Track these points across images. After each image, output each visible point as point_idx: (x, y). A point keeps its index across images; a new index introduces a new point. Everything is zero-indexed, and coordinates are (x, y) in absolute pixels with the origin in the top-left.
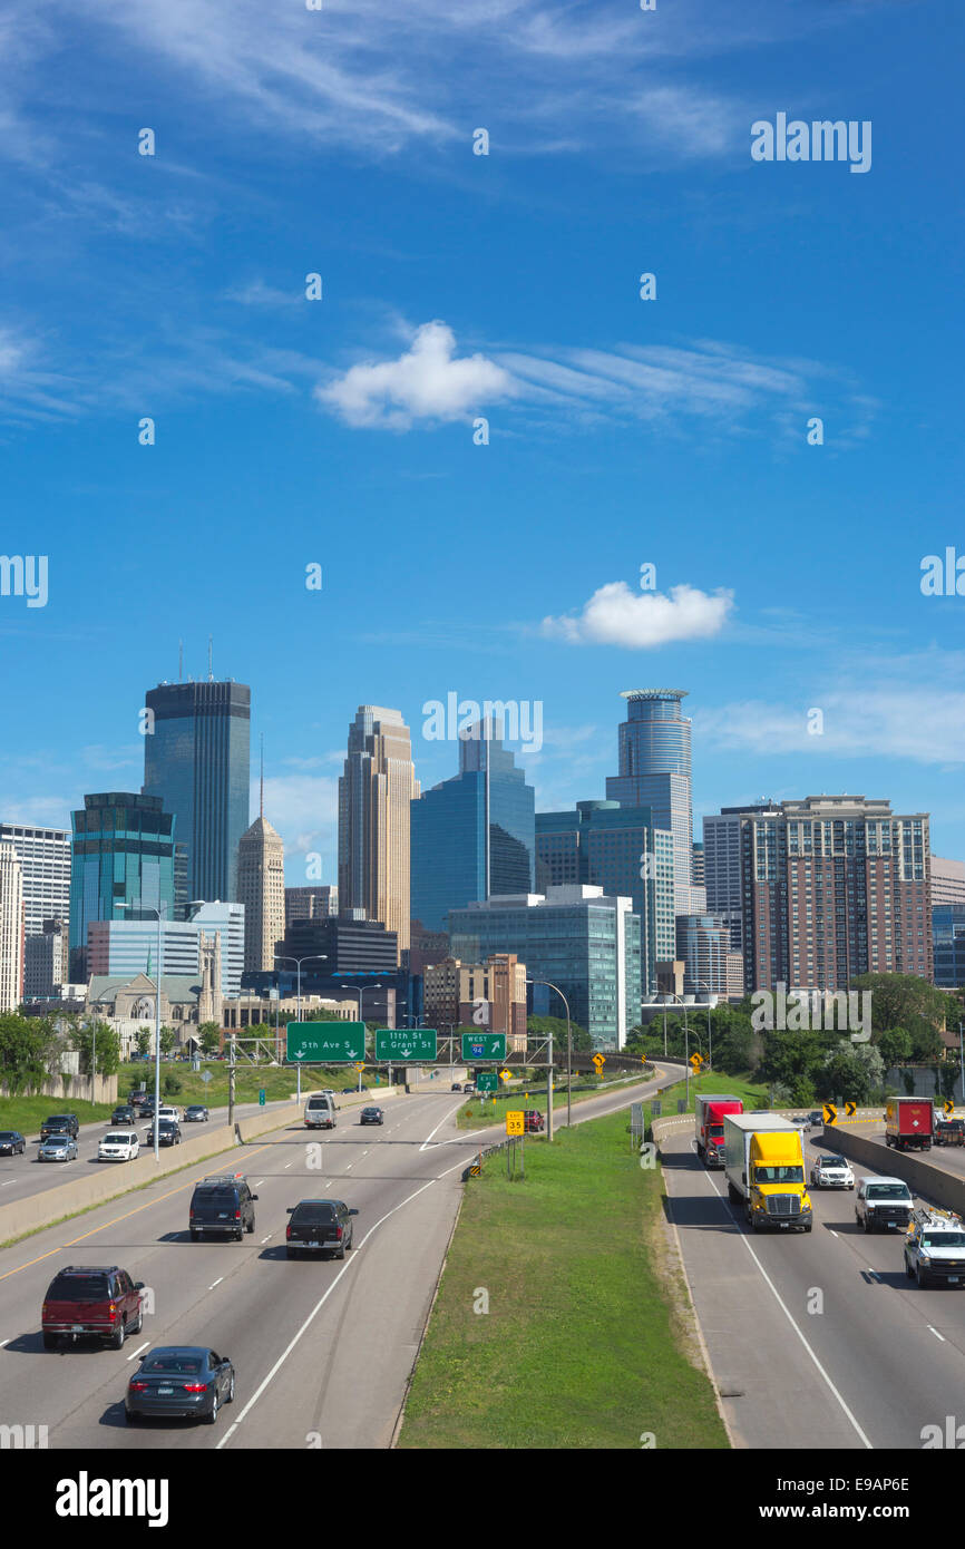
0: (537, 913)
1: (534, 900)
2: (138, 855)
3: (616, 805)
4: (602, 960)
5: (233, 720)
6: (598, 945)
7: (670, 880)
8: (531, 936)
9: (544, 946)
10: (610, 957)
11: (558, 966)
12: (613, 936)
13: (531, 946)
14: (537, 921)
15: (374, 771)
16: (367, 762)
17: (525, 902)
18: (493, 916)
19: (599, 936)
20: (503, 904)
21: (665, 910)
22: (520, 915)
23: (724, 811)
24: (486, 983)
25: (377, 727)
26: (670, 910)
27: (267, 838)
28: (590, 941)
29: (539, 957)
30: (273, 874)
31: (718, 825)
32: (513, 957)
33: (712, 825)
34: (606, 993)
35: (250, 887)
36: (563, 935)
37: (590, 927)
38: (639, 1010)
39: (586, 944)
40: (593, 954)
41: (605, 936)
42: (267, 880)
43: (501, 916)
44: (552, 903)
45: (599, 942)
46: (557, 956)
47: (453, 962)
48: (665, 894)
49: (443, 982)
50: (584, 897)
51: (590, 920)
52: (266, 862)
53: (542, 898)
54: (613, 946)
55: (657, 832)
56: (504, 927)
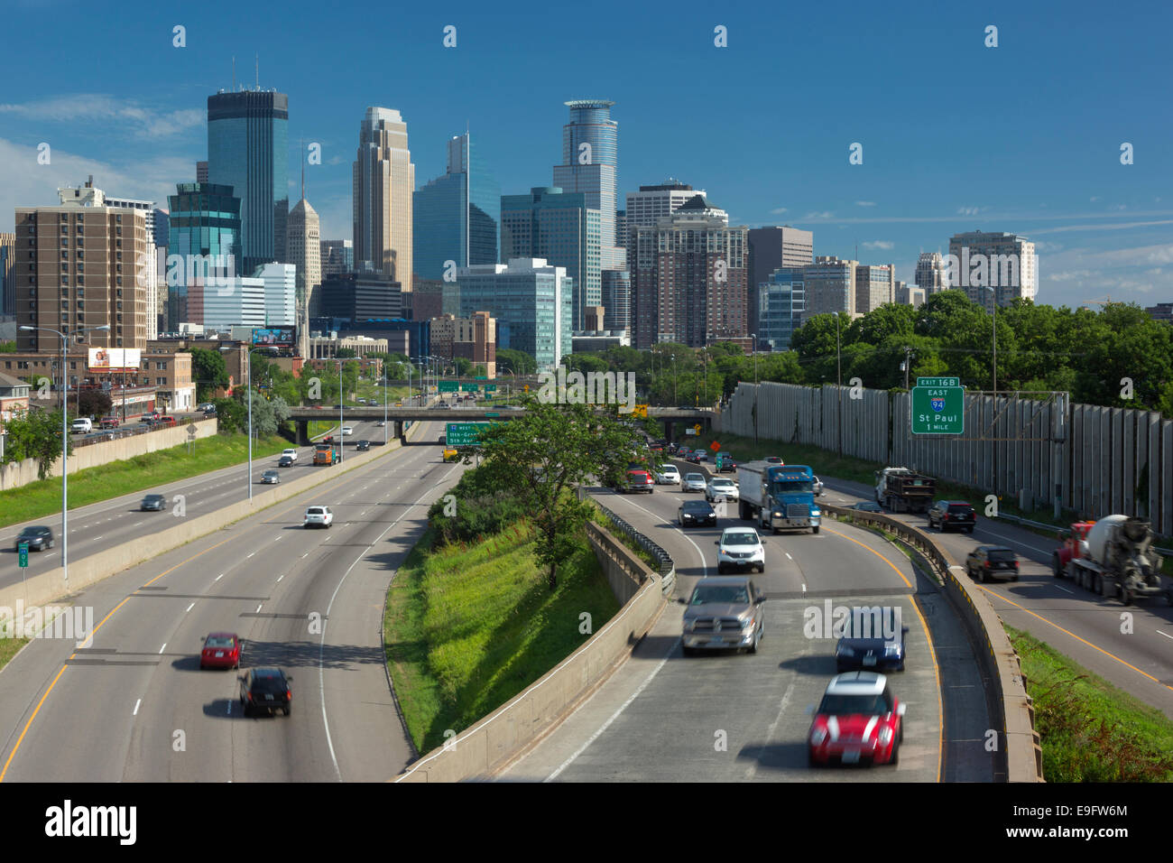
0: (502, 279)
1: (500, 269)
2: (217, 229)
3: (559, 191)
4: (545, 310)
5: (276, 121)
6: (543, 300)
7: (597, 245)
8: (499, 293)
9: (506, 300)
10: (551, 308)
11: (516, 314)
12: (552, 294)
13: (498, 300)
14: (502, 284)
15: (380, 158)
16: (375, 151)
17: (494, 271)
18: (472, 280)
19: (543, 294)
20: (479, 271)
21: (594, 267)
22: (491, 279)
23: (642, 189)
24: (471, 330)
25: (382, 123)
26: (597, 267)
27: (308, 215)
28: (537, 298)
29: (503, 307)
30: (312, 241)
31: (638, 199)
32: (487, 314)
33: (633, 199)
34: (548, 331)
35: (296, 250)
36: (519, 293)
37: (537, 288)
38: (570, 342)
39: (534, 299)
40: (539, 306)
41: (547, 294)
42: (308, 246)
43: (478, 280)
44: (512, 271)
45: (543, 298)
46: (515, 307)
47: (449, 317)
48: (594, 256)
49: (443, 329)
50: (534, 266)
51: (537, 284)
52: (308, 232)
53: (505, 267)
54: (553, 300)
55: (589, 210)
56: (479, 287)
